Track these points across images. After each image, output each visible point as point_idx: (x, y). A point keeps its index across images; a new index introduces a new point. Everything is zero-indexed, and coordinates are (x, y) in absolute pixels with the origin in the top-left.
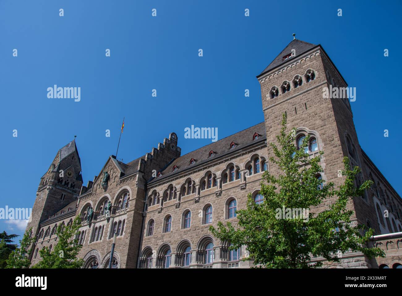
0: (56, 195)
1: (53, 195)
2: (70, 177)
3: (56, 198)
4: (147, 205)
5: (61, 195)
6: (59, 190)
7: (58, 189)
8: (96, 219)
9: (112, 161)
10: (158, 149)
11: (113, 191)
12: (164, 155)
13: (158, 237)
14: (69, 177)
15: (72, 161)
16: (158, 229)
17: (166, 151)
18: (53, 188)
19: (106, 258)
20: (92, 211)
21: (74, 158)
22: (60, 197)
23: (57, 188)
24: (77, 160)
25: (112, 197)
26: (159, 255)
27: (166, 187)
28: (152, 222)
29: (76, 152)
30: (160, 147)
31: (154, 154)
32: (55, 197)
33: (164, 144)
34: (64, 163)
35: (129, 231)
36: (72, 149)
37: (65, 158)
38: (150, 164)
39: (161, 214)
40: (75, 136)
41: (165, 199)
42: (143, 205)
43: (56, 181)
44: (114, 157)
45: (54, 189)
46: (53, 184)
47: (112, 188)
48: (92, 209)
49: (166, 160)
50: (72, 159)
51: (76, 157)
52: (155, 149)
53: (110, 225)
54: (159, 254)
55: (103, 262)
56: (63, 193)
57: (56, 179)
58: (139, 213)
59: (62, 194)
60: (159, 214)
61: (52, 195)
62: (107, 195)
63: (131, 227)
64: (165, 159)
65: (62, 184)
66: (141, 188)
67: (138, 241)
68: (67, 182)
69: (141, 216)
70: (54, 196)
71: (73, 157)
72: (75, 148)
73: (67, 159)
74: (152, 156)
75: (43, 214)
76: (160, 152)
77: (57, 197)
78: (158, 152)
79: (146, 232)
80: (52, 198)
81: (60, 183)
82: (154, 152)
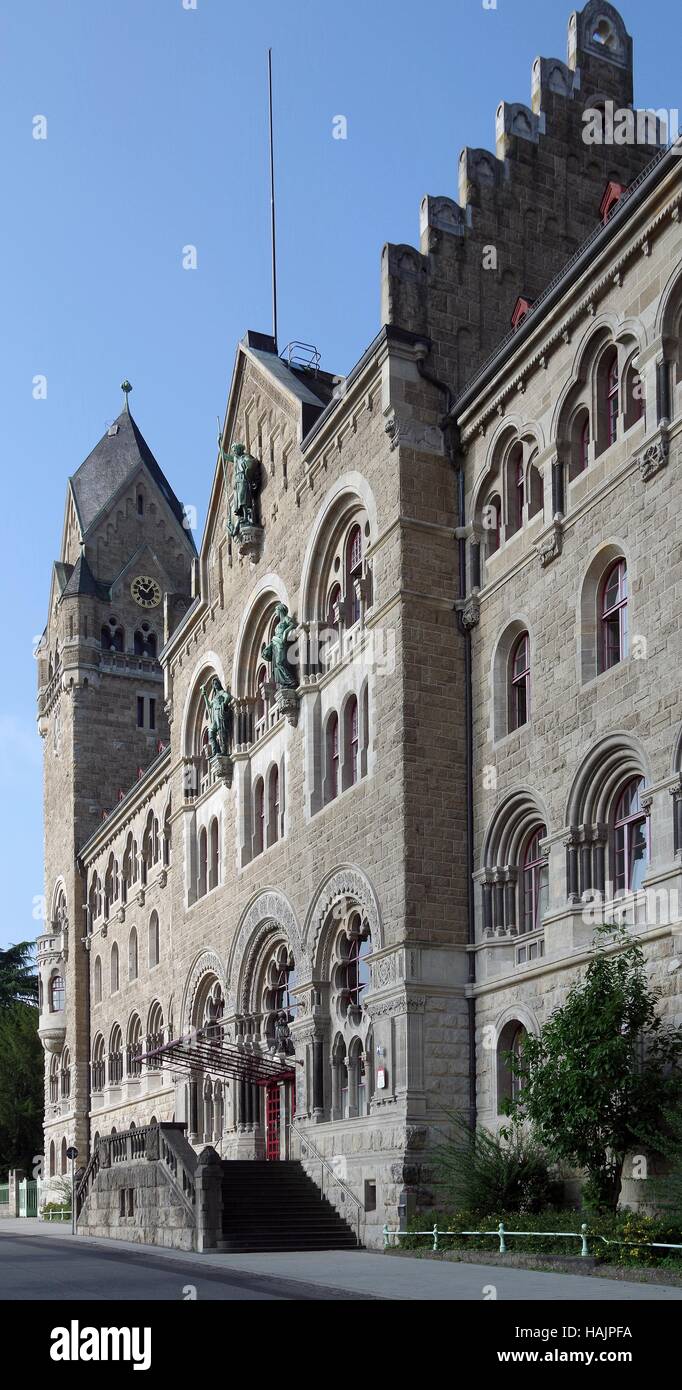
0: (112, 711)
1: (99, 710)
2: (153, 606)
3: (118, 725)
4: (476, 549)
5: (136, 704)
6: (117, 684)
7: (115, 677)
8: (247, 735)
9: (255, 372)
10: (500, 155)
11: (289, 544)
12: (550, 194)
13: (562, 719)
14: (146, 606)
15: (141, 524)
16: (555, 670)
17: (558, 163)
18: (86, 680)
19: (317, 915)
20: (221, 698)
21: (146, 507)
22: (133, 713)
23: (106, 675)
24: (164, 512)
25: (291, 582)
26: (581, 827)
27: (568, 373)
28: (516, 640)
29: (146, 469)
30: (507, 131)
31: (473, 201)
32: (112, 717)
33: (536, 110)
34: (106, 544)
35: (395, 728)
36: (125, 462)
37: (104, 515)
38: (460, 275)
39: (557, 568)
40: (127, 388)
41: (571, 459)
42: (455, 558)
43: (94, 643)
44: (263, 343)
45: (93, 679)
46: (81, 660)
47: (285, 529)
48: (220, 688)
49: (567, 227)
50: (141, 512)
51: (154, 498)
52: (478, 159)
53: (305, 740)
54: (578, 820)
55: (310, 940)
56: (141, 693)
57: (91, 628)
58: (437, 612)
59: (141, 700)
60: (550, 577)
61: (95, 714)
62: (272, 582)
63: (400, 703)
64: (555, 219)
65: (126, 650)
66: (424, 447)
67: (460, 784)
68: (146, 635)
69: (454, 631)
70: (102, 716)
71: (140, 498)
72: (137, 449)
73: (113, 520)
74: (461, 212)
75: (79, 810)
76: (515, 178)
77: (120, 720)
78: (498, 181)
79: (492, 715)
80: (99, 727)
81: (113, 648)
82: (473, 182)
